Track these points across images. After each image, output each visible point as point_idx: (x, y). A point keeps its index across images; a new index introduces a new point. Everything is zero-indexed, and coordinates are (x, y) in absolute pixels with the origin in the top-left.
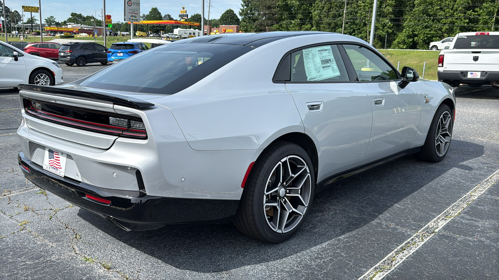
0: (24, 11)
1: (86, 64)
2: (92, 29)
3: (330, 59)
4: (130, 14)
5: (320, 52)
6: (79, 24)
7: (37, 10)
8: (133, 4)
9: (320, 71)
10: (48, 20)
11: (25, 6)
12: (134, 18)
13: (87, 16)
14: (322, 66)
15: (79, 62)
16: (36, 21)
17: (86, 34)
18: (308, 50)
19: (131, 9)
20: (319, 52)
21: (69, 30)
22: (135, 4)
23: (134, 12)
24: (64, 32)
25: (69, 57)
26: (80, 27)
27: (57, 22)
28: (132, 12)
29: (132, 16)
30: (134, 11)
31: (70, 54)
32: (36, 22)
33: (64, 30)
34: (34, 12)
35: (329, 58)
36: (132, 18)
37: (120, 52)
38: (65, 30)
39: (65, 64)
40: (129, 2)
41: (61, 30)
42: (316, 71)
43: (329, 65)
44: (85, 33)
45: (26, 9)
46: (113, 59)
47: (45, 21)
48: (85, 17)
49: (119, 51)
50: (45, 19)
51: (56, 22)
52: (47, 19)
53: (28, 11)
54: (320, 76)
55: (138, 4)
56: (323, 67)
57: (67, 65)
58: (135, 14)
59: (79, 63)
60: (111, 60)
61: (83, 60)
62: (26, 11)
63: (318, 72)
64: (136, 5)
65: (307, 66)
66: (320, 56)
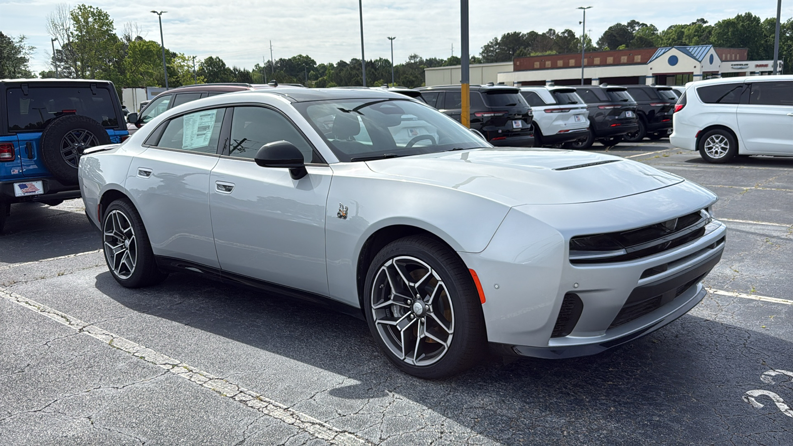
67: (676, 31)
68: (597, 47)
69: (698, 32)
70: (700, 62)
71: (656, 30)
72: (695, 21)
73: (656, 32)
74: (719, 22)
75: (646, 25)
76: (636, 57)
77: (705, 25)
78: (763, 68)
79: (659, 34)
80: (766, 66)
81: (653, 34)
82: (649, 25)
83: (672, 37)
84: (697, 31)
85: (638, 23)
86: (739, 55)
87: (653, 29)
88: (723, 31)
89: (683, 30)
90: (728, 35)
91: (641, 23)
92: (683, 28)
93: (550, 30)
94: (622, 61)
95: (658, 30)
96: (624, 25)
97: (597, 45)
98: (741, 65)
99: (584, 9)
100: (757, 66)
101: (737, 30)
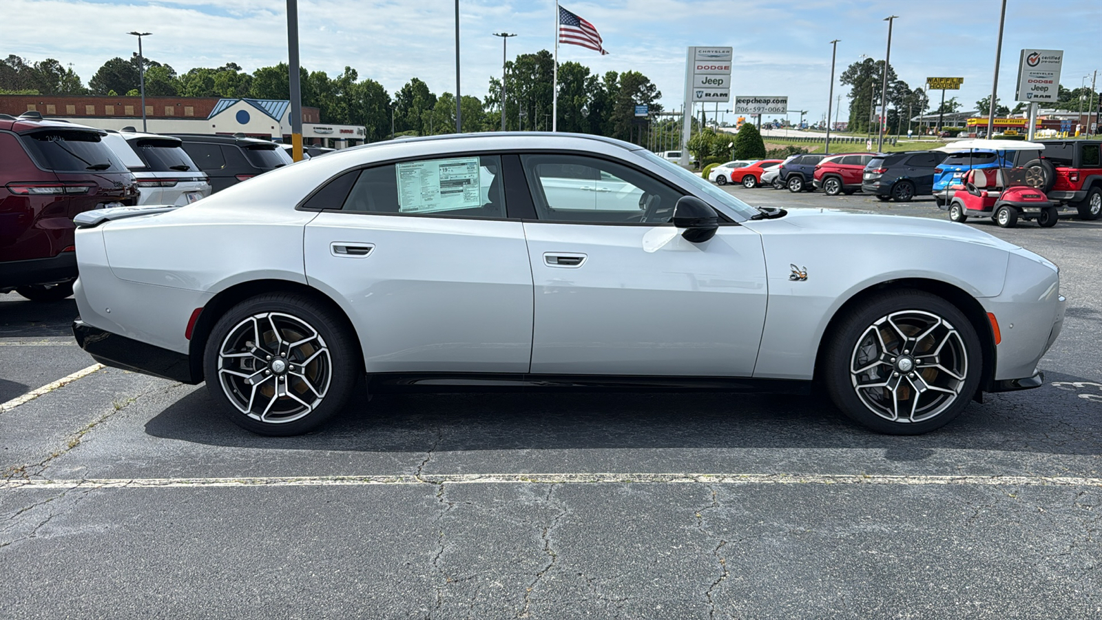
0: (930, 88)
1: (914, 198)
2: (1077, 117)
3: (469, 180)
4: (1033, 85)
5: (444, 168)
6: (1051, 109)
7: (955, 83)
8: (1041, 60)
9: (432, 197)
10: (984, 103)
11: (933, 78)
12: (1040, 93)
13: (1076, 90)
14: (440, 190)
15: (898, 193)
16: (955, 108)
17: (1054, 131)
18: (412, 165)
19: (1036, 72)
20: (441, 168)
21: (1019, 123)
22: (1048, 60)
23: (1043, 80)
24: (1008, 128)
25: (878, 183)
26: (1050, 116)
27: (1002, 107)
28: (1038, 79)
29: (1036, 88)
30: (1043, 77)
31: (880, 176)
32: (956, 110)
33: (1009, 123)
34: (951, 88)
35: (468, 178)
36: (1035, 92)
37: (960, 171)
38: (1012, 123)
39: (875, 197)
40: (1032, 56)
41: (1003, 123)
42: (423, 197)
43: (461, 188)
44: (1051, 129)
45: (934, 83)
46: (941, 186)
47: (977, 105)
48: (1071, 91)
49: (958, 169)
50: (978, 103)
51: (1000, 106)
52: (981, 101)
53: (938, 88)
54: (429, 206)
55: (1057, 60)
56: (442, 193)
57: (878, 200)
58: (1046, 82)
59: (897, 195)
60: (939, 188)
61: (908, 188)
62: (934, 88)
63: (426, 200)
64: (1049, 62)
65: (403, 191)
66: (441, 174)
67: (200, 77)
68: (90, 89)
69: (233, 81)
70: (279, 121)
71: (174, 73)
72: (225, 66)
73: (173, 76)
74: (258, 70)
75: (159, 65)
76: (186, 109)
77: (239, 73)
78: (348, 134)
79: (178, 78)
80: (351, 132)
81: (170, 77)
82: (162, 65)
83: (198, 85)
84: (231, 79)
85: (146, 60)
86: (311, 116)
87: (168, 70)
88: (265, 82)
89: (210, 76)
90: (272, 88)
91: (151, 61)
92: (210, 73)
93: (12, 57)
94: (167, 113)
95: (176, 73)
96: (126, 62)
97: (91, 86)
98: (324, 129)
99: (139, 35)
100: (342, 131)
101: (282, 84)
